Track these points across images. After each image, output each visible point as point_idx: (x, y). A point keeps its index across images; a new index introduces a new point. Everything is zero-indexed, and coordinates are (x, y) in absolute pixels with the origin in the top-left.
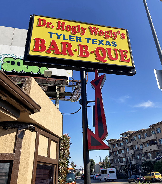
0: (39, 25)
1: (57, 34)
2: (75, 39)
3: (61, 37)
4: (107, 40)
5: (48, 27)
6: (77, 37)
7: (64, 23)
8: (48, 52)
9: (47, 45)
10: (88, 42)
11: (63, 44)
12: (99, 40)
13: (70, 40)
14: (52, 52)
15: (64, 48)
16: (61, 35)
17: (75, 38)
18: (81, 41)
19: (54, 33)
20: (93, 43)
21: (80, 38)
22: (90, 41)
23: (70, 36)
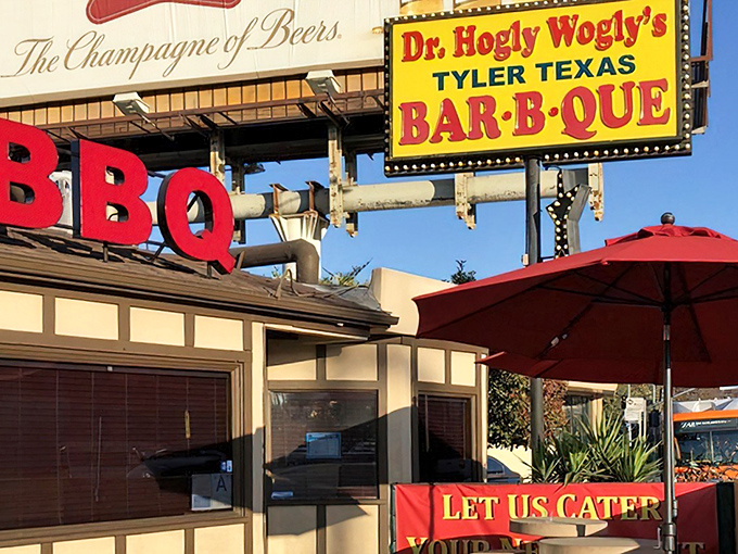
0: (408, 58)
1: (455, 73)
2: (505, 79)
3: (468, 80)
4: (605, 54)
5: (430, 56)
6: (511, 69)
7: (472, 29)
8: (437, 139)
9: (432, 118)
10: (544, 78)
11: (473, 102)
12: (578, 62)
13: (492, 83)
14: (446, 135)
15: (475, 118)
16: (466, 73)
17: (505, 72)
18: (522, 81)
19: (448, 74)
20: (559, 77)
21: (521, 69)
22: (551, 71)
23: (492, 71)
